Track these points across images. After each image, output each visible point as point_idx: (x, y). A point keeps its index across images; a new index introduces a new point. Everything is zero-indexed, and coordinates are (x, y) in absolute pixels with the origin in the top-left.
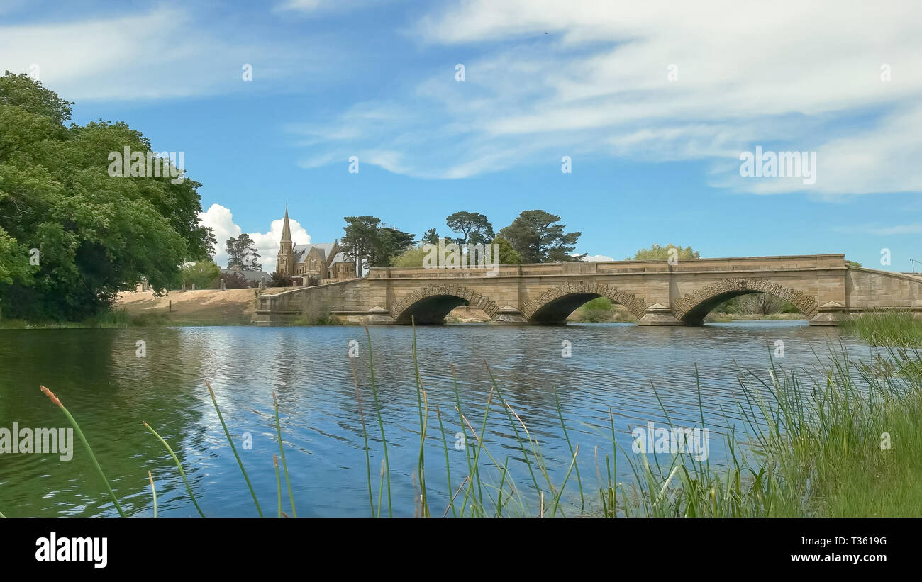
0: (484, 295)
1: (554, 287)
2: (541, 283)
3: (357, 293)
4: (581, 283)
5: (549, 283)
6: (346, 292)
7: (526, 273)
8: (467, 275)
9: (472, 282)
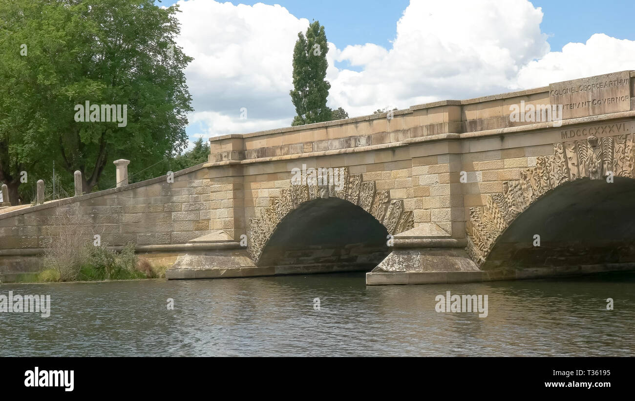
0: (397, 194)
1: (532, 161)
2: (505, 152)
3: (196, 200)
4: (594, 144)
5: (520, 151)
6: (175, 198)
7: (474, 124)
8: (363, 141)
9: (371, 159)
